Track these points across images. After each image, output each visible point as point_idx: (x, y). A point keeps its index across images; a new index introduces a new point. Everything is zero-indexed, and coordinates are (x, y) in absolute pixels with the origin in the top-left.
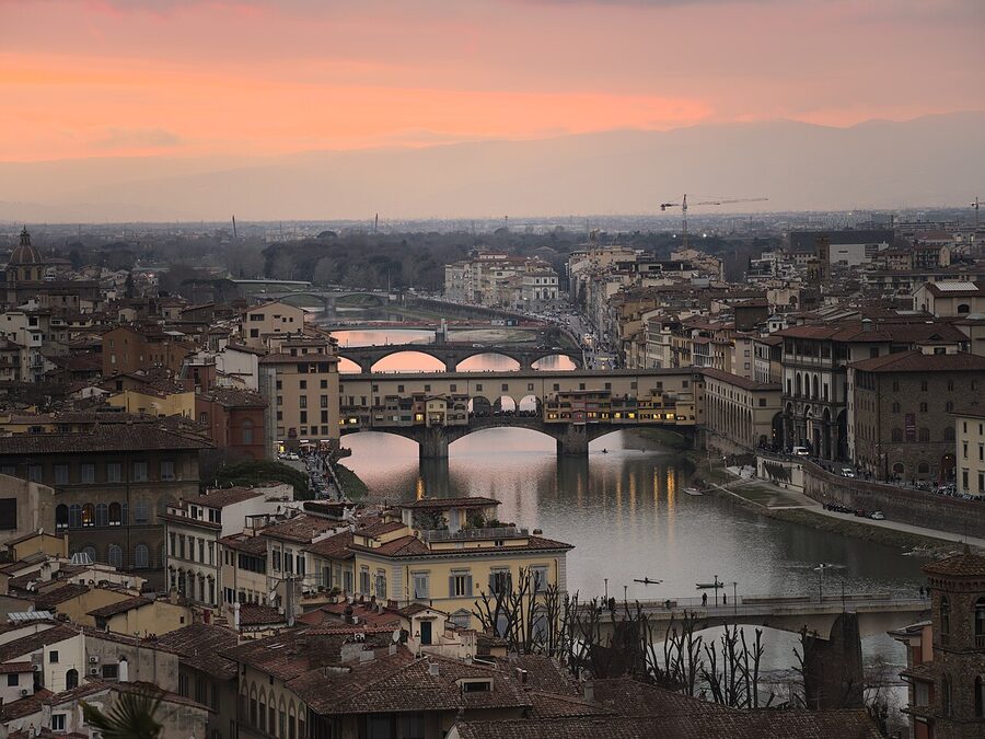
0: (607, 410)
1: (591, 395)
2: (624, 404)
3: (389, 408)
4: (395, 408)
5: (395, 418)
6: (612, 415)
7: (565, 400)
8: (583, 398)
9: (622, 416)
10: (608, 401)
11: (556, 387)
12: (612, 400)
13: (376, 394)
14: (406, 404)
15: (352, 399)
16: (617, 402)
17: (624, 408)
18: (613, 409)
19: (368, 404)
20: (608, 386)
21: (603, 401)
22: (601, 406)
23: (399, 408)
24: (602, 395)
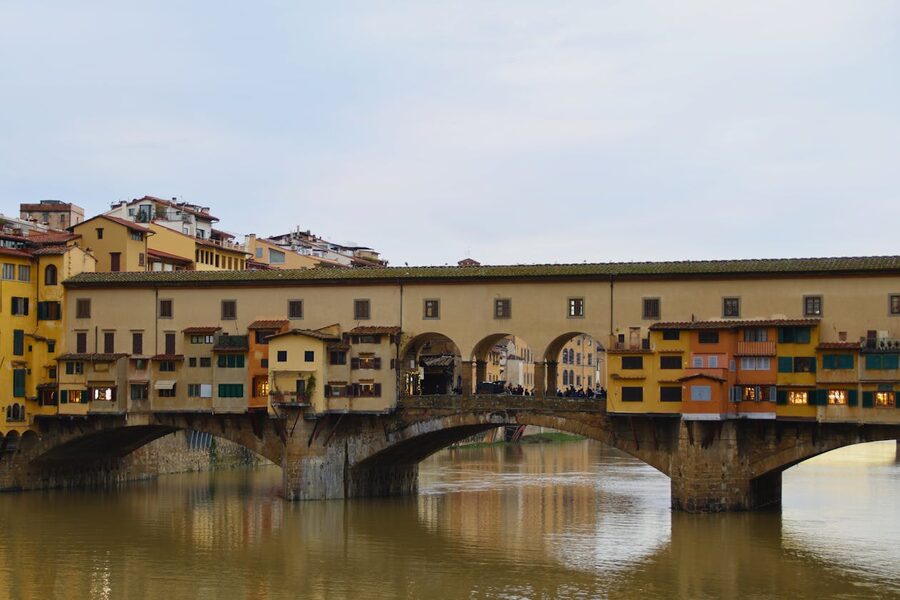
0: (803, 378)
1: (754, 330)
2: (860, 362)
3: (193, 362)
4: (205, 362)
5: (206, 390)
6: (818, 397)
7: (671, 346)
8: (725, 341)
9: (851, 400)
10: (806, 351)
11: (651, 308)
12: (822, 348)
13: (167, 325)
14: (231, 351)
15: (109, 337)
16: (838, 355)
17: (859, 372)
18: (823, 375)
19: (148, 352)
20: (812, 303)
21: (791, 351)
22: (785, 365)
23: (215, 362)
24: (789, 332)
